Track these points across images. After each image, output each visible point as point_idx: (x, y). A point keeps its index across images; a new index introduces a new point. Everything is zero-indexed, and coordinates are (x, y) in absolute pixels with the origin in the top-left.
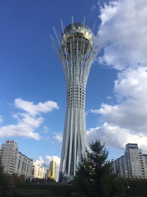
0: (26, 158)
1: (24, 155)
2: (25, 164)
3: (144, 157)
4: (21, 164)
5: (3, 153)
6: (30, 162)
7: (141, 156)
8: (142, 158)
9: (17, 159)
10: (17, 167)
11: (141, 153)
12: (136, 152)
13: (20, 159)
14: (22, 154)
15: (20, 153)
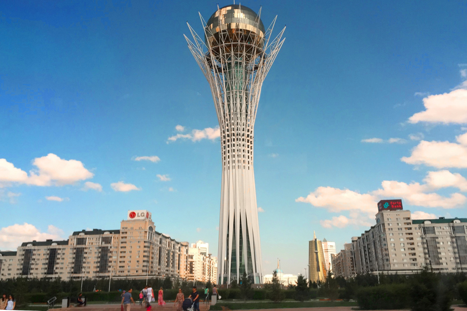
0: (173, 243)
1: (168, 238)
2: (172, 254)
3: (417, 226)
4: (164, 255)
5: (126, 237)
6: (181, 249)
7: (409, 224)
8: (410, 229)
9: (154, 246)
10: (156, 260)
11: (409, 219)
12: (398, 217)
13: (160, 246)
14: (163, 236)
15: (160, 234)
